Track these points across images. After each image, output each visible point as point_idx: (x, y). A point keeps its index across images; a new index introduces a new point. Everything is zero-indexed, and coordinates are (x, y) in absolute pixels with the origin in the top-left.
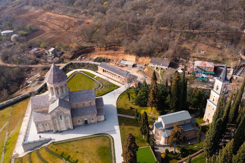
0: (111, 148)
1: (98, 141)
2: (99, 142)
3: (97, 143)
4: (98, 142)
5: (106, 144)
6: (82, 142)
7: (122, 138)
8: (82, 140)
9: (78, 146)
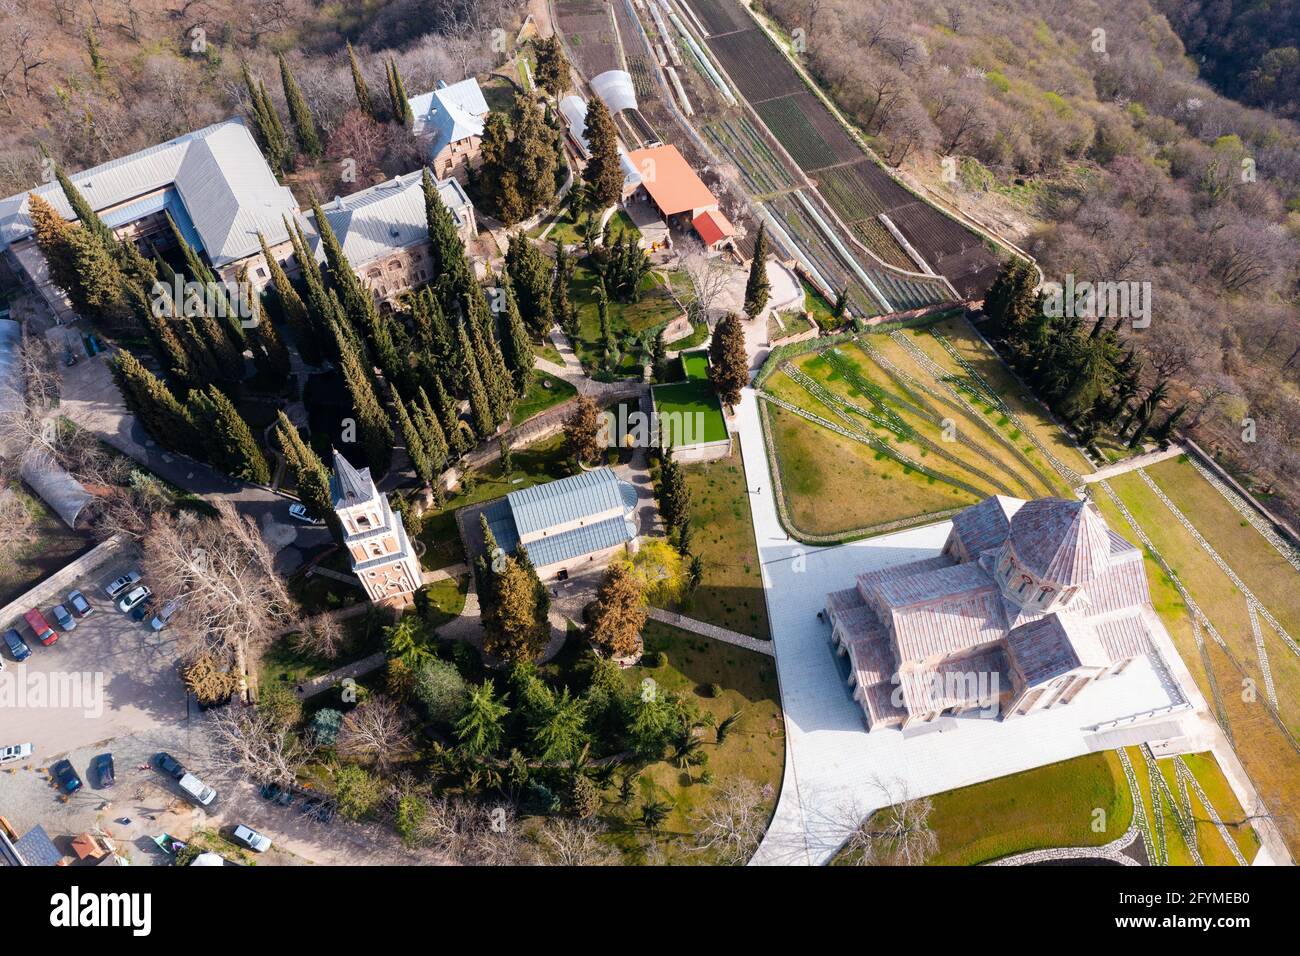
0: (784, 487)
1: (831, 516)
2: (826, 511)
3: (831, 505)
4: (830, 511)
5: (803, 504)
6: (883, 514)
7: (749, 525)
8: (885, 519)
9: (890, 496)
